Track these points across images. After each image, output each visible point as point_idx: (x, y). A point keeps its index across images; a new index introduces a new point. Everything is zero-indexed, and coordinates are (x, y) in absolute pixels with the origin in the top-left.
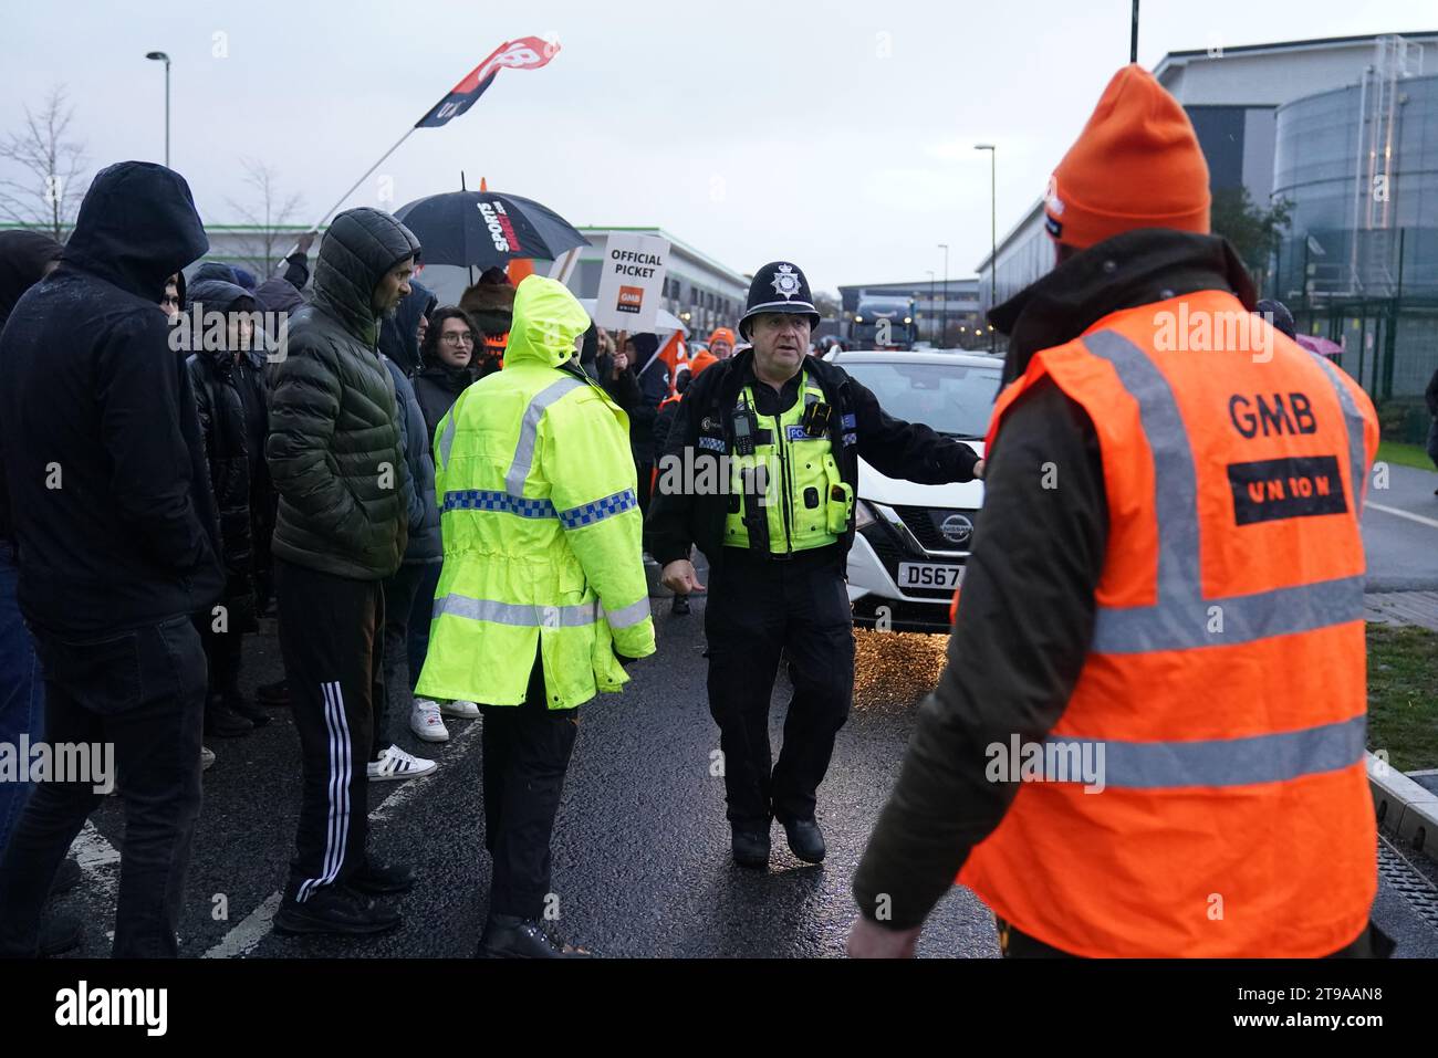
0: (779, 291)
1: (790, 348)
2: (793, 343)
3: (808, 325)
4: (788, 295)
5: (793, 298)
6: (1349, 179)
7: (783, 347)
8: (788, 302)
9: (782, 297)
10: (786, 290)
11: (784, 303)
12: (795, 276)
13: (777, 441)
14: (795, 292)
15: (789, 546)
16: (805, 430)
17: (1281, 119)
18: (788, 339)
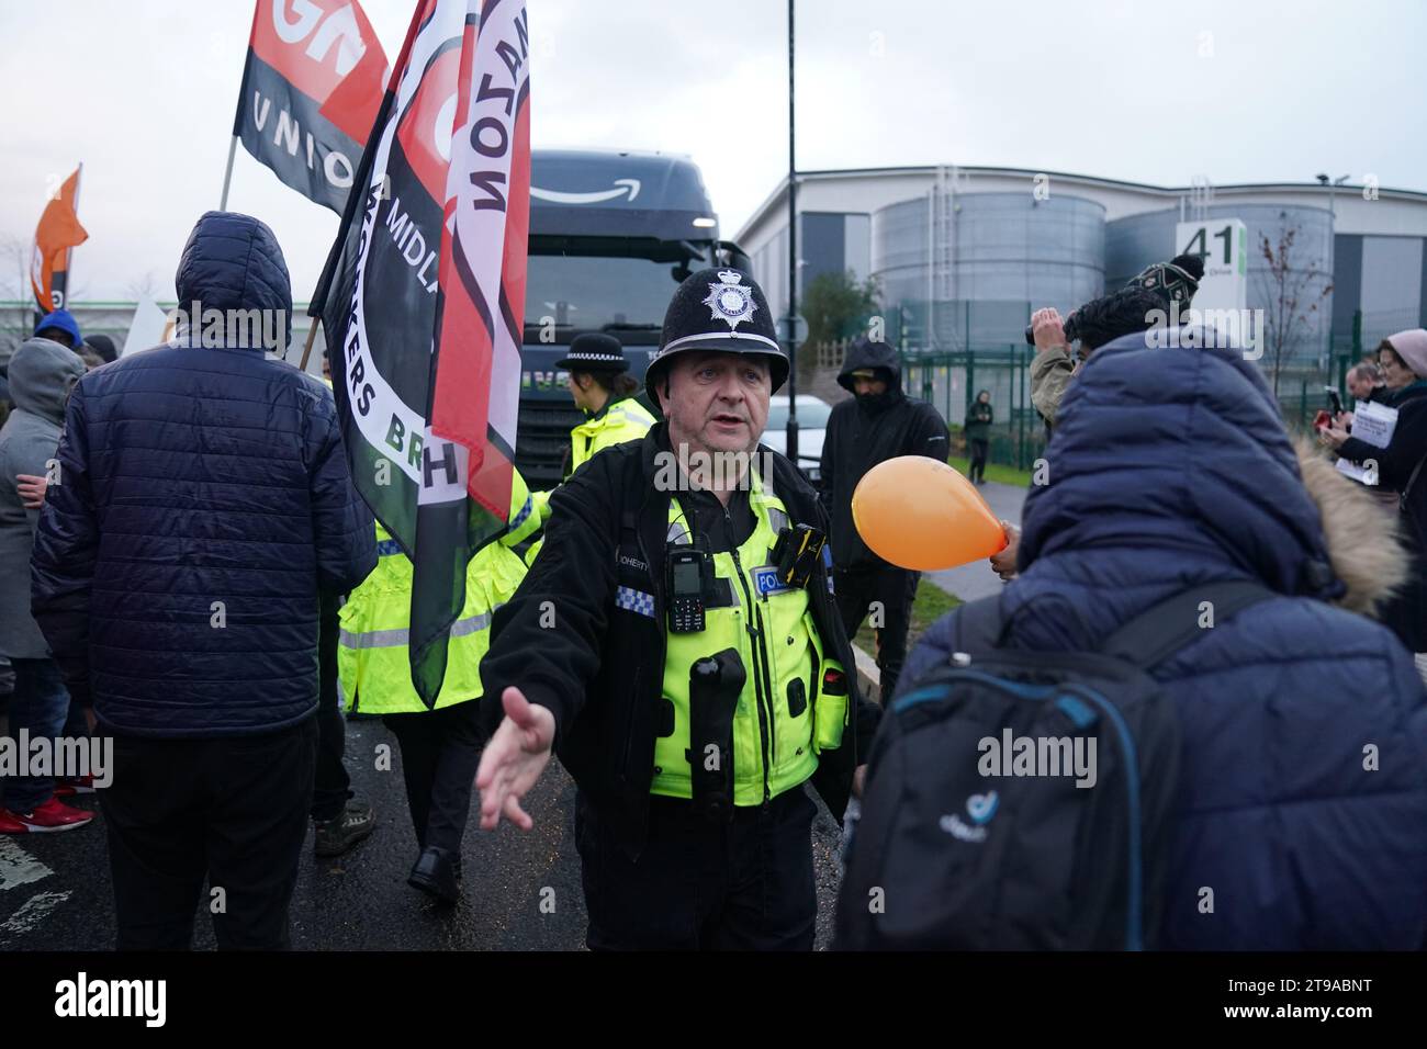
0: (717, 314)
1: (736, 420)
2: (741, 411)
3: (768, 382)
4: (733, 322)
5: (742, 327)
6: (924, 265)
7: (722, 419)
8: (734, 334)
9: (722, 325)
10: (733, 314)
11: (726, 335)
12: (747, 290)
13: (742, 598)
14: (747, 316)
15: (767, 791)
16: (782, 576)
17: (875, 221)
18: (731, 402)
